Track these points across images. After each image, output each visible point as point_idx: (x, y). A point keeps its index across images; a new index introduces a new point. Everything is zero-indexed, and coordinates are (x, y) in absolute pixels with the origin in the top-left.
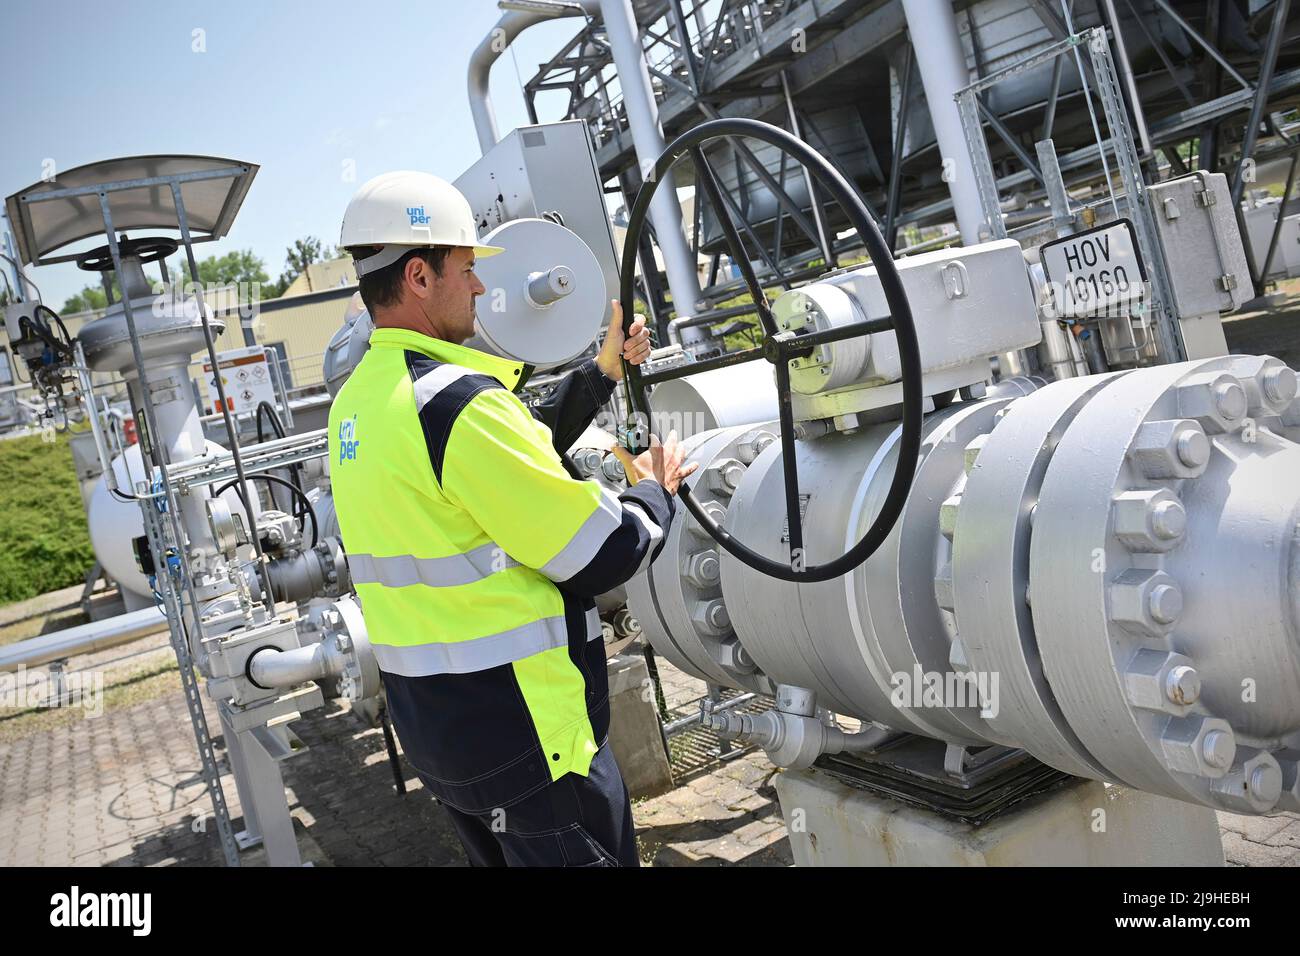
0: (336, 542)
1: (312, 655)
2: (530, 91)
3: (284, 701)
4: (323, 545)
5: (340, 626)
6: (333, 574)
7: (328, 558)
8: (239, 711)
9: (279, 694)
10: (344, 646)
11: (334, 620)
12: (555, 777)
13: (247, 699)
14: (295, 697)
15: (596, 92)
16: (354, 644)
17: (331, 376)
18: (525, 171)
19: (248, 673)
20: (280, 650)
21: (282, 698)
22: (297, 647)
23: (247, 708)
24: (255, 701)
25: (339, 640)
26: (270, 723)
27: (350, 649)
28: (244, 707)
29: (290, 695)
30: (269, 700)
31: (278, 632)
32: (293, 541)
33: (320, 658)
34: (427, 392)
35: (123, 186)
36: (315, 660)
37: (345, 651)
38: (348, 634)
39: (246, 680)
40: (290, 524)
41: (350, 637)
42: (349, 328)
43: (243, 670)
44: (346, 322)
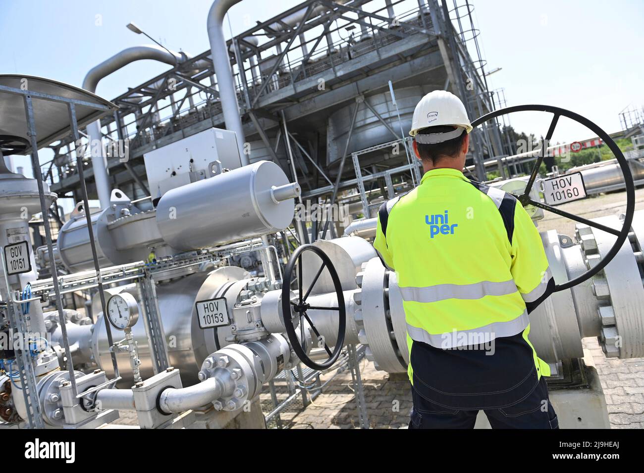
3: (177, 421)
5: (233, 363)
11: (226, 360)
14: (182, 418)
16: (244, 373)
18: (215, 148)
19: (158, 406)
21: (175, 420)
24: (161, 425)
25: (236, 372)
27: (243, 376)
30: (169, 422)
33: (220, 386)
35: (42, 96)
37: (240, 378)
38: (239, 367)
39: (156, 411)
41: (242, 370)
42: (74, 222)
43: (154, 403)
44: (71, 219)
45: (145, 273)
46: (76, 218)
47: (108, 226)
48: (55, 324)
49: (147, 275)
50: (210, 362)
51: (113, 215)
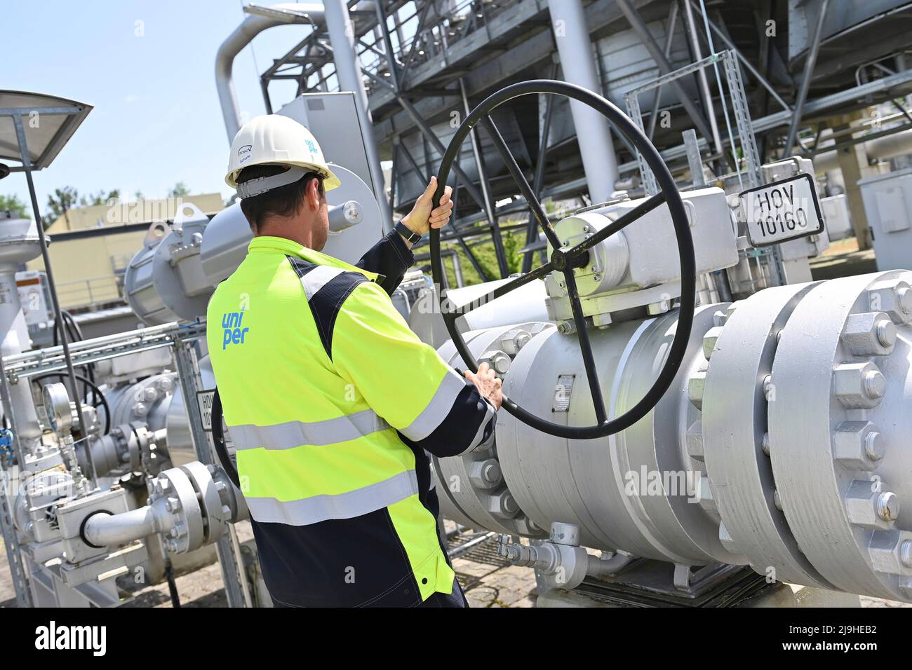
0: (129, 428)
1: (144, 517)
2: (265, 79)
4: (118, 431)
5: (171, 490)
6: (126, 455)
7: (123, 442)
8: (74, 568)
9: (109, 552)
10: (175, 507)
11: (165, 485)
12: (424, 598)
13: (80, 557)
14: (123, 554)
15: (317, 85)
16: (183, 505)
17: (132, 290)
19: (82, 535)
20: (111, 514)
21: (111, 556)
22: (126, 512)
23: (81, 565)
24: (87, 559)
25: (169, 503)
26: (101, 577)
27: (180, 509)
28: (77, 564)
29: (119, 553)
30: (100, 557)
31: (109, 498)
32: (92, 427)
33: (152, 519)
34: (315, 285)
36: (147, 520)
37: (175, 512)
38: (177, 497)
39: (80, 541)
40: (90, 414)
41: (179, 500)
42: (148, 251)
43: (77, 531)
44: (145, 246)
45: (174, 341)
46: (151, 245)
47: (170, 262)
48: (163, 393)
49: (176, 343)
50: (153, 485)
51: (179, 244)
